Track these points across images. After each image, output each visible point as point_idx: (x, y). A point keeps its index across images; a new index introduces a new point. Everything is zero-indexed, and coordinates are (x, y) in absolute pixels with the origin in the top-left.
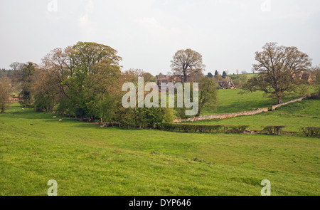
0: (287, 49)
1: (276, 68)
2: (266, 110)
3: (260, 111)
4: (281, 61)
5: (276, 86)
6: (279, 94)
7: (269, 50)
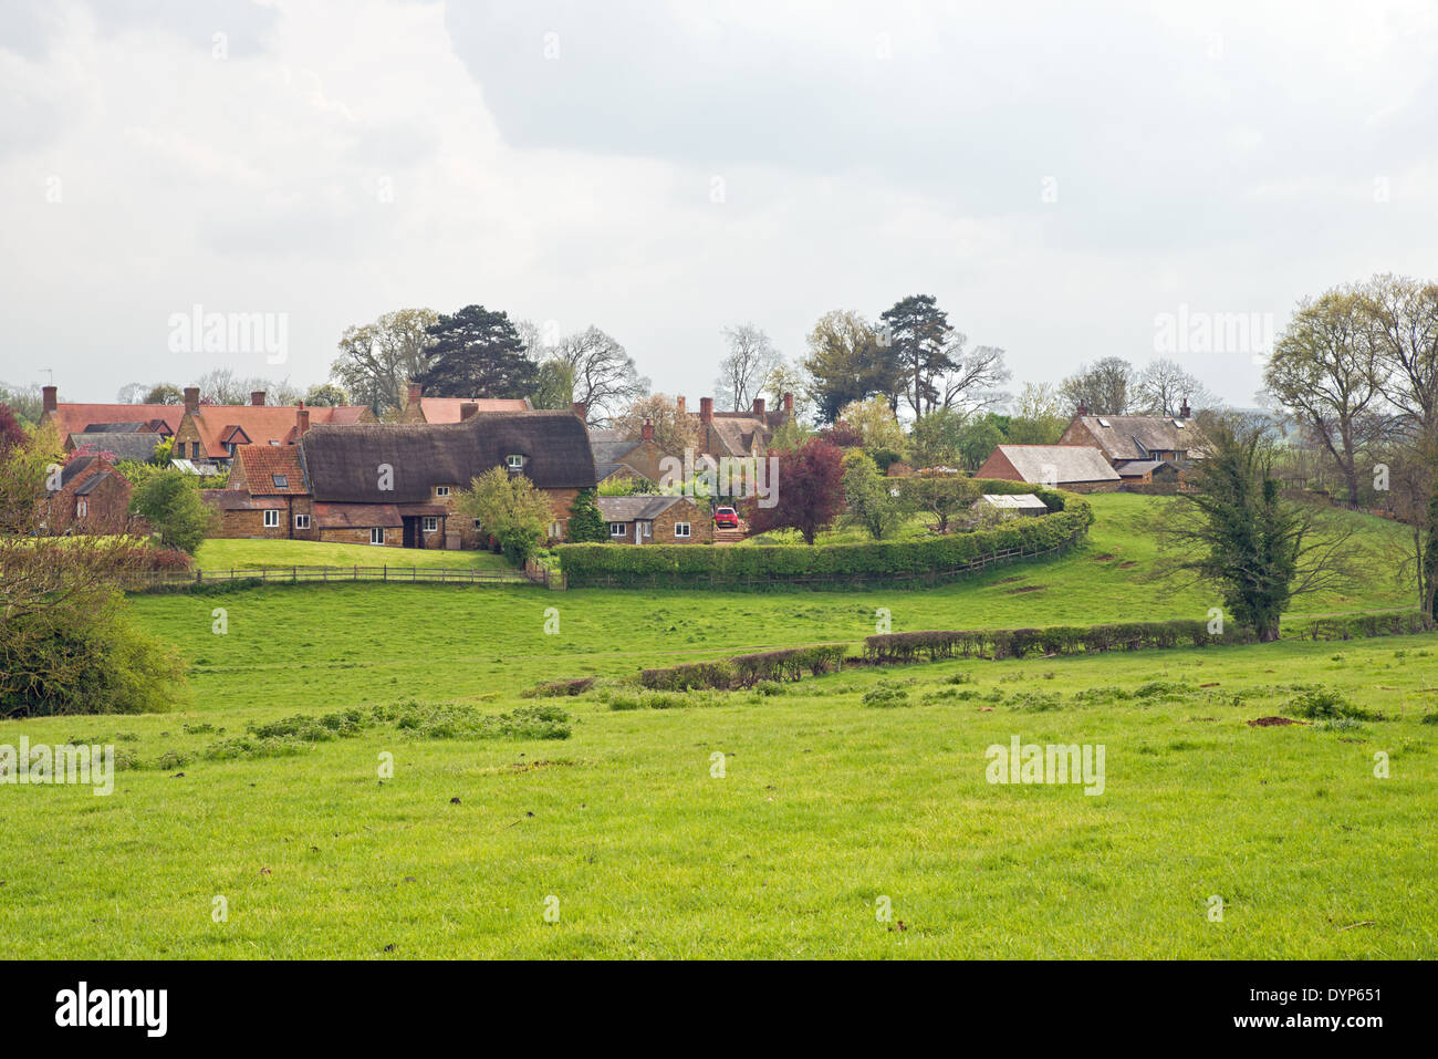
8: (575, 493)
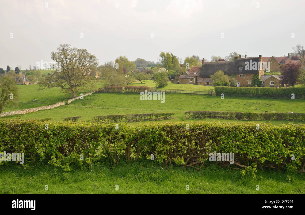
0: (79, 51)
1: (70, 67)
2: (63, 104)
3: (57, 105)
4: (74, 61)
5: (70, 83)
6: (74, 89)
7: (63, 50)
8: (254, 75)
